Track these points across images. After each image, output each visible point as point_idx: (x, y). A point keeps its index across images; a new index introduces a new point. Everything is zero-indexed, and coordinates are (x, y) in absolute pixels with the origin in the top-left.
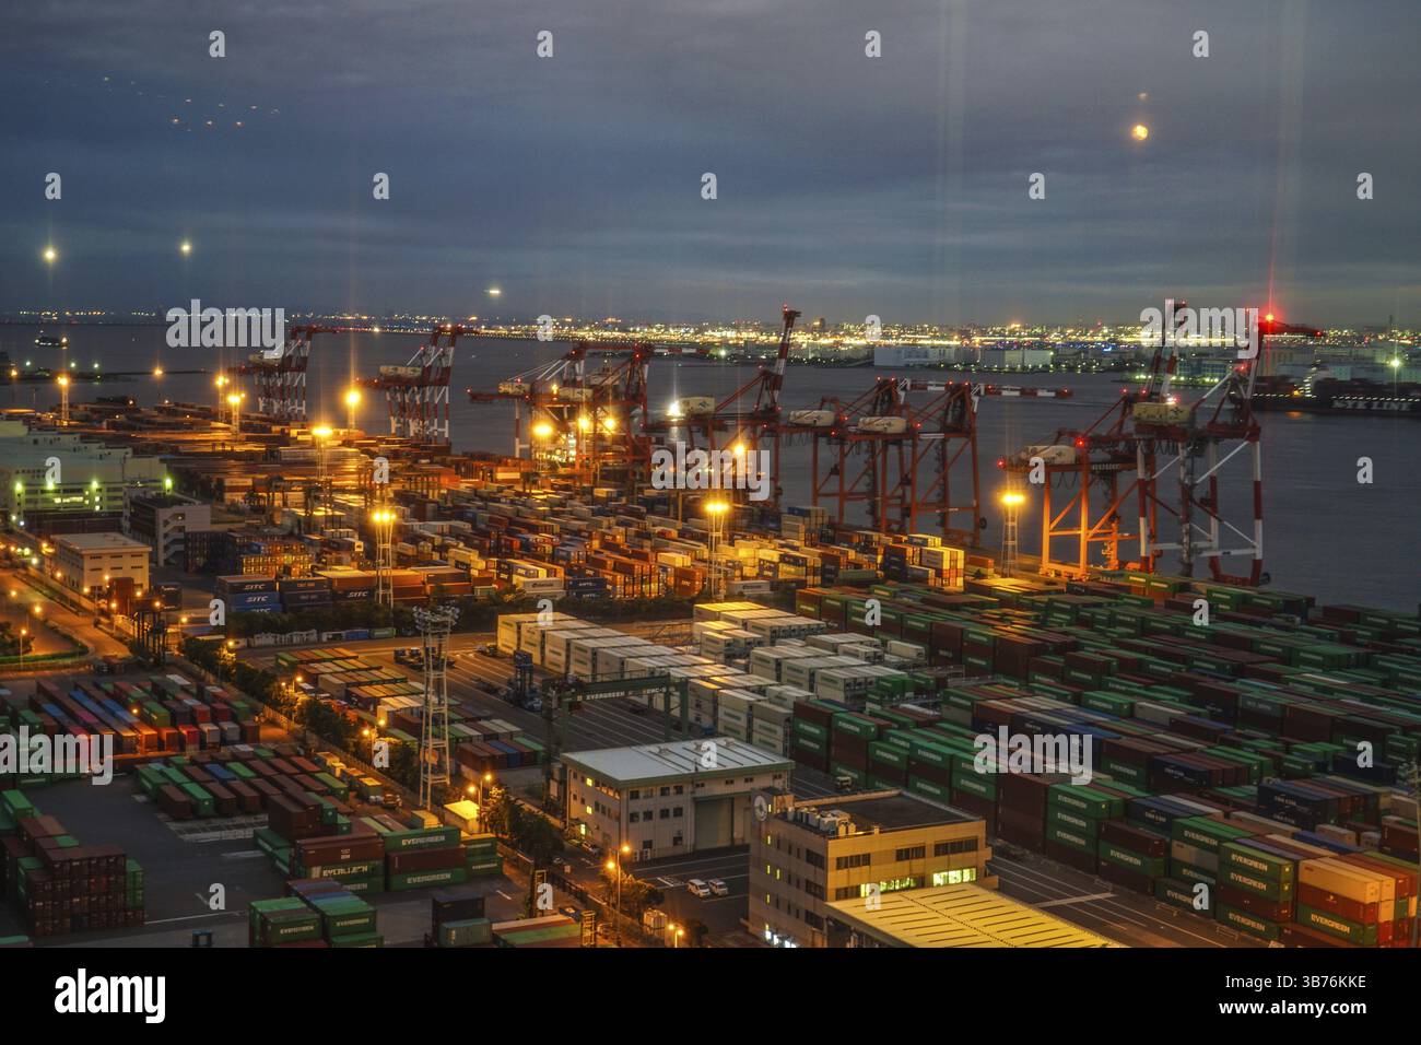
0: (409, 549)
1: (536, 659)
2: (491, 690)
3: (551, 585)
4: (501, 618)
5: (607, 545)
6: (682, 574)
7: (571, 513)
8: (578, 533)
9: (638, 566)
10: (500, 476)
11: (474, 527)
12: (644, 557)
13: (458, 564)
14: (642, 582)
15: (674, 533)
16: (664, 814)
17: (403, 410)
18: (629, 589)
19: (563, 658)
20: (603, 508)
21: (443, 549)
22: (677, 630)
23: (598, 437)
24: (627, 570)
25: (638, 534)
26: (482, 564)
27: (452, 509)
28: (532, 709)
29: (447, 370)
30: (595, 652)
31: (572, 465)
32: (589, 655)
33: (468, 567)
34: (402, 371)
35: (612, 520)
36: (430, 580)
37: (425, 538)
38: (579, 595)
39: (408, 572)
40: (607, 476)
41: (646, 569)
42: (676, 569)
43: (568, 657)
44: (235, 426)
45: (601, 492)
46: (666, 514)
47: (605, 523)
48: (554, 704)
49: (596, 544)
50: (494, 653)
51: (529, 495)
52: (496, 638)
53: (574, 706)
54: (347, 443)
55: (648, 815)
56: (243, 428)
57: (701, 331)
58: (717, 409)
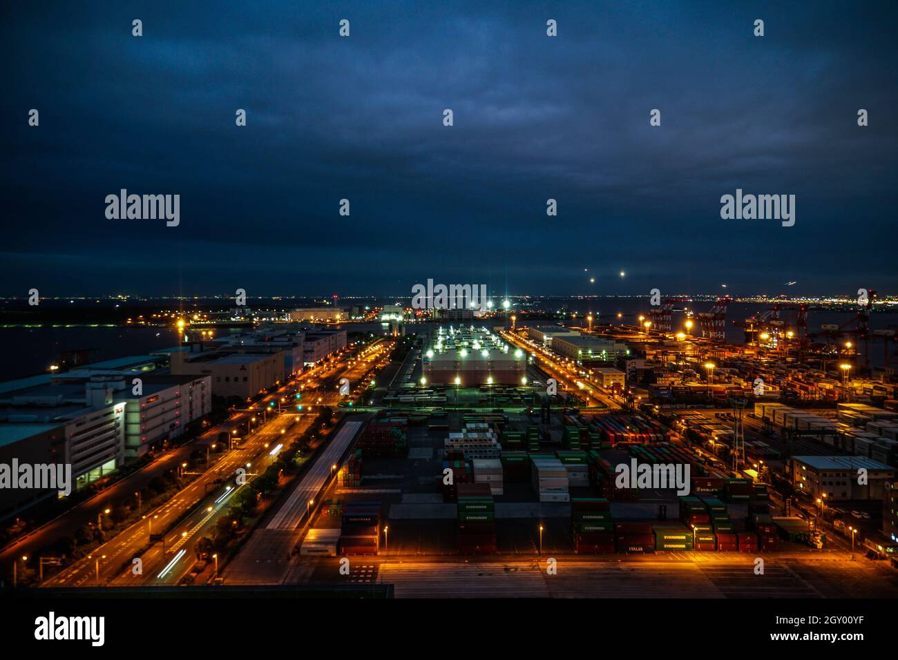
0: (717, 378)
1: (771, 420)
2: (754, 430)
3: (774, 393)
4: (756, 404)
5: (795, 379)
6: (829, 391)
7: (778, 367)
8: (782, 374)
9: (810, 388)
10: (746, 352)
11: (739, 371)
12: (812, 385)
13: (735, 384)
14: (812, 394)
15: (823, 376)
16: (838, 483)
17: (707, 329)
18: (807, 396)
19: (783, 421)
20: (792, 366)
21: (729, 378)
22: (831, 413)
23: (786, 339)
24: (806, 389)
25: (807, 376)
26: (745, 384)
27: (730, 364)
28: (772, 438)
29: (724, 314)
30: (797, 419)
31: (776, 349)
32: (794, 420)
33: (740, 385)
34: (707, 315)
35: (796, 370)
36: (727, 389)
37: (722, 374)
38: (786, 397)
39: (718, 386)
40: (791, 353)
41: (814, 389)
42: (826, 389)
43: (785, 420)
44: (648, 332)
45: (789, 359)
46: (819, 368)
47: (793, 371)
48: (787, 437)
49: (790, 378)
50: (754, 416)
51: (760, 360)
52: (754, 411)
53: (796, 439)
54: (687, 340)
55: (831, 484)
56: (650, 334)
57: (822, 299)
58: (839, 329)
